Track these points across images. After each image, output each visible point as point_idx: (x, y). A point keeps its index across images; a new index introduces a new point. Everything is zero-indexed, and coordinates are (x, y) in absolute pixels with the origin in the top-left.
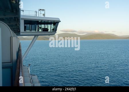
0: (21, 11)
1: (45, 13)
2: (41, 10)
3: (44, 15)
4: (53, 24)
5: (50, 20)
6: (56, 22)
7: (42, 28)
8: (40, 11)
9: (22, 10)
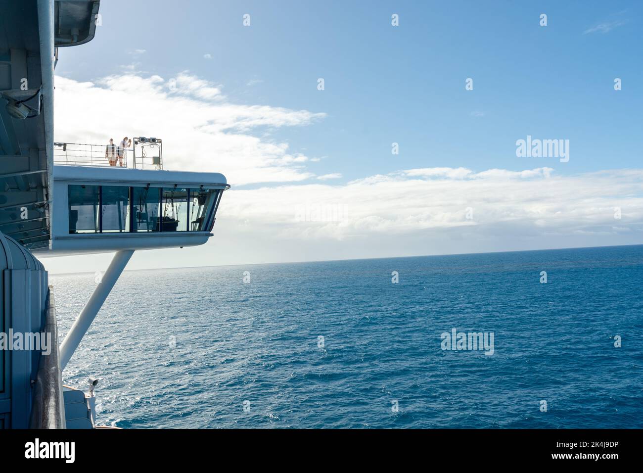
0: (56, 147)
1: (161, 152)
2: (143, 140)
3: (157, 160)
4: (196, 200)
5: (183, 184)
6: (211, 191)
7: (149, 215)
8: (140, 145)
9: (60, 145)
